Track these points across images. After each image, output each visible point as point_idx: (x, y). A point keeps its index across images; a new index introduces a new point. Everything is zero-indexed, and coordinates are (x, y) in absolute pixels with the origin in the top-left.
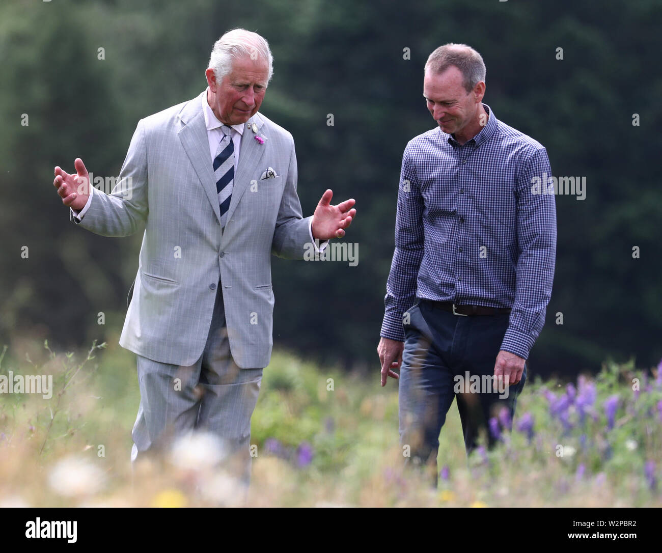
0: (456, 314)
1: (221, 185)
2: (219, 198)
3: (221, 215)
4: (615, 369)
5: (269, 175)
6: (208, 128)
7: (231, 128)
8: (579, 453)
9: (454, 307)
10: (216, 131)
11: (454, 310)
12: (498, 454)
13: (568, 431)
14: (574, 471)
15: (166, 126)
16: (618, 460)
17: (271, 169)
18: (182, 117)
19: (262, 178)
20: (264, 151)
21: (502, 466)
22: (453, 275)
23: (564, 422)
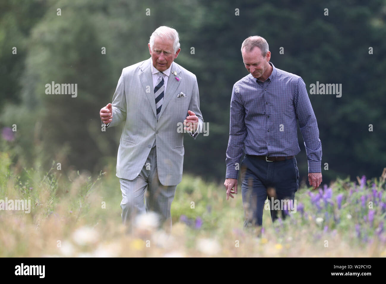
0: (267, 161)
1: (157, 100)
2: (156, 106)
3: (157, 114)
4: (341, 182)
5: (180, 96)
6: (153, 73)
7: (163, 73)
8: (324, 221)
9: (266, 158)
10: (156, 74)
11: (266, 159)
12: (287, 221)
13: (320, 210)
14: (323, 229)
15: (134, 72)
16: (343, 224)
17: (182, 93)
18: (142, 68)
19: (177, 97)
20: (179, 84)
21: (289, 227)
22: (266, 143)
23: (318, 206)
